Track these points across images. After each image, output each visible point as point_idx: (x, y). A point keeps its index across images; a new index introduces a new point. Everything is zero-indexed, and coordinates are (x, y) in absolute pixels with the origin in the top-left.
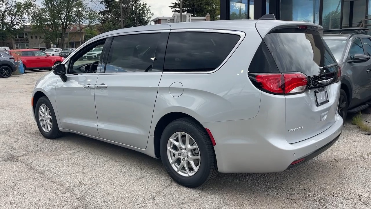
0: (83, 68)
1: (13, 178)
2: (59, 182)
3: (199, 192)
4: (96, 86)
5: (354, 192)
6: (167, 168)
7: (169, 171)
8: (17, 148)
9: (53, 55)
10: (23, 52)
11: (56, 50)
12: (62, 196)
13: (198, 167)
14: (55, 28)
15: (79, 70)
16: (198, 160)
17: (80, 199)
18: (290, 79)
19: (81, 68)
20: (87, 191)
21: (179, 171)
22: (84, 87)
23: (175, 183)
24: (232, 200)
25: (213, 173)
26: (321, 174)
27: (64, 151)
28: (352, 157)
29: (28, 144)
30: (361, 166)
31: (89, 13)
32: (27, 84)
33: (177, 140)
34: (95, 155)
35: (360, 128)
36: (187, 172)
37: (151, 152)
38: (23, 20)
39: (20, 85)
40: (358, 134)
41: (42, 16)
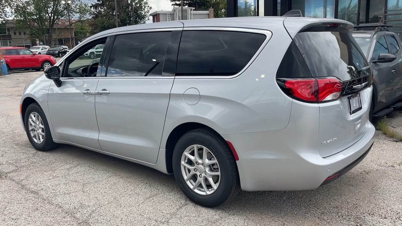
0: (80, 71)
1: (3, 200)
2: (56, 204)
3: (218, 212)
4: (97, 92)
5: (391, 209)
6: (181, 186)
7: (183, 188)
8: (4, 163)
9: (40, 53)
10: (6, 50)
11: (43, 48)
12: (61, 220)
13: (218, 184)
14: (41, 23)
15: (76, 73)
16: (218, 176)
17: (82, 224)
18: (323, 85)
19: (78, 71)
20: (91, 214)
21: (195, 189)
22: (83, 93)
23: (190, 202)
24: (257, 221)
25: (235, 191)
26: (352, 188)
27: (60, 166)
28: (383, 168)
29: (17, 158)
30: (394, 178)
31: (79, 6)
32: (12, 86)
33: (192, 154)
34: (96, 170)
35: (386, 134)
36: (205, 189)
37: (162, 167)
38: (5, 14)
39: (4, 87)
40: (385, 141)
41: (26, 10)
